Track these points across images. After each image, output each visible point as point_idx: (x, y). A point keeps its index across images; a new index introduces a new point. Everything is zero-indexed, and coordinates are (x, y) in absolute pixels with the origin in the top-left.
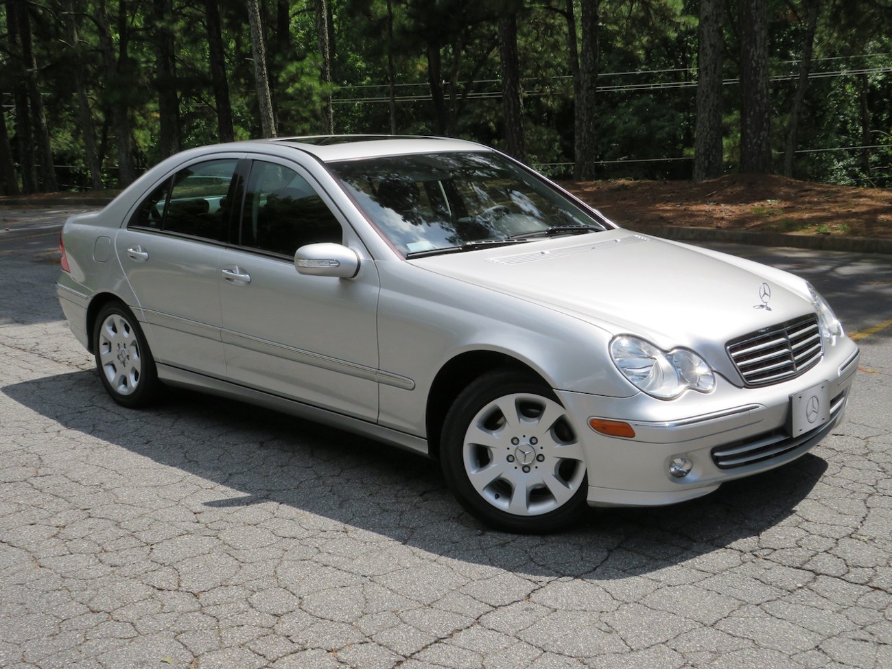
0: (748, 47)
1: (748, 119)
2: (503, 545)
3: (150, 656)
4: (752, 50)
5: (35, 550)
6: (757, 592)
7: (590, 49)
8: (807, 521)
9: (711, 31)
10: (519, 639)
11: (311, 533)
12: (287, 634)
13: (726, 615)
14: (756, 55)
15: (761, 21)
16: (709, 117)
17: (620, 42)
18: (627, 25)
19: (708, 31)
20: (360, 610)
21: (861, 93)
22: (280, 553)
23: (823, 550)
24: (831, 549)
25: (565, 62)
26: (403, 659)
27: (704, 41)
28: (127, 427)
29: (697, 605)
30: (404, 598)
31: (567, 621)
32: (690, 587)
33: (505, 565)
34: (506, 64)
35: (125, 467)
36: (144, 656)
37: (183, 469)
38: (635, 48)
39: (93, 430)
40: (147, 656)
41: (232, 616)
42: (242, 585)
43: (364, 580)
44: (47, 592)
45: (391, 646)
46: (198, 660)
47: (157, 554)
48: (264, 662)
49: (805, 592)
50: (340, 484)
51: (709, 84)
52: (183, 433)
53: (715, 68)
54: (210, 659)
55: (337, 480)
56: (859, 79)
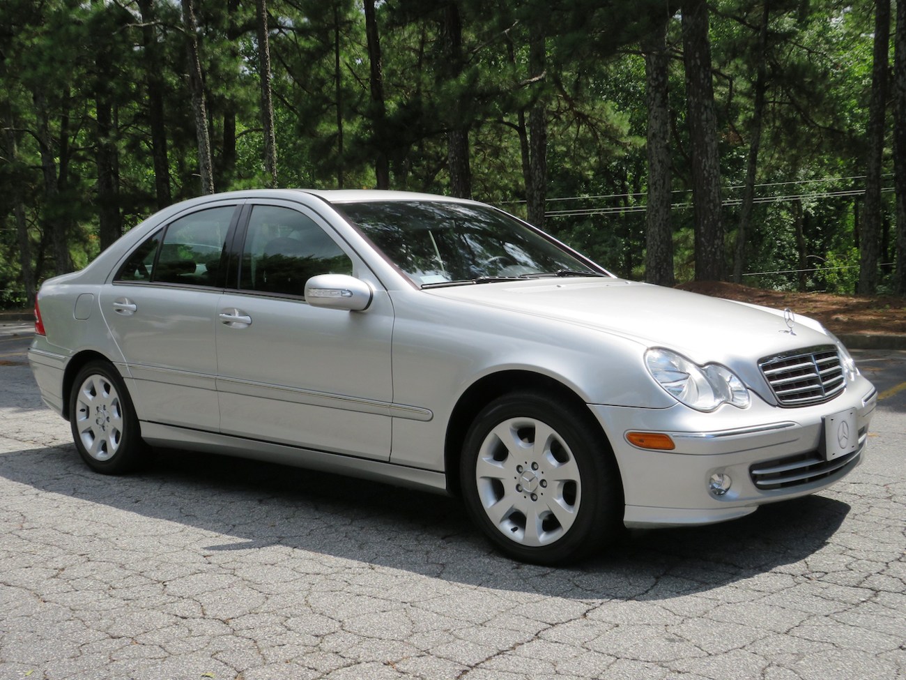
0: (700, 158)
1: (702, 228)
2: (544, 576)
3: (188, 672)
4: (704, 160)
5: (35, 588)
6: (821, 606)
7: (538, 167)
8: (851, 549)
9: (659, 147)
10: (587, 649)
11: (336, 570)
12: (335, 651)
13: (797, 624)
14: (707, 165)
15: (711, 133)
16: (659, 231)
17: (568, 163)
18: (575, 147)
19: (656, 148)
20: (409, 630)
21: (796, 219)
22: (307, 586)
23: (875, 572)
24: (883, 570)
25: (512, 183)
26: (467, 668)
27: (652, 157)
28: (110, 489)
29: (764, 617)
30: (453, 619)
31: (633, 633)
32: (751, 603)
33: (551, 591)
34: (458, 177)
35: (118, 521)
36: (182, 672)
37: (181, 522)
38: (584, 169)
39: (75, 493)
40: (185, 672)
41: (270, 637)
42: (274, 612)
43: (404, 606)
44: (58, 622)
45: (452, 658)
46: (242, 674)
47: (171, 588)
48: (318, 675)
49: (870, 604)
50: (354, 531)
51: (658, 199)
52: (173, 494)
53: (664, 183)
54: (256, 673)
55: (350, 528)
56: (793, 206)
